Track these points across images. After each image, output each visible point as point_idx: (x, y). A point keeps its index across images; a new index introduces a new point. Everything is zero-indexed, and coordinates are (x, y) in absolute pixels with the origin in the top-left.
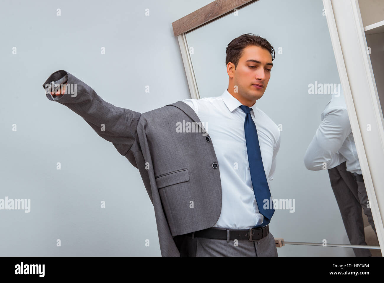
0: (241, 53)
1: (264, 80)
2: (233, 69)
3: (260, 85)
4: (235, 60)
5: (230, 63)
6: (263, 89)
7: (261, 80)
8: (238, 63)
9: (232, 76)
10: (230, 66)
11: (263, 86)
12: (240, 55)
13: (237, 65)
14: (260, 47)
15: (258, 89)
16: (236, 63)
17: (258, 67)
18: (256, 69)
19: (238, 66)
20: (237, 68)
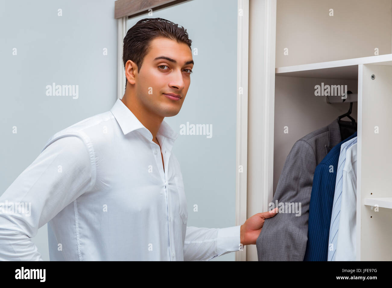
0: (146, 48)
1: (183, 88)
2: (135, 72)
3: (176, 94)
4: (138, 59)
5: (129, 62)
6: (180, 100)
7: (177, 88)
8: (142, 63)
9: (132, 81)
10: (130, 67)
11: (180, 96)
12: (145, 51)
13: (141, 66)
14: (176, 40)
15: (173, 101)
16: (139, 63)
17: (172, 70)
18: (170, 72)
19: (142, 68)
20: (141, 70)
